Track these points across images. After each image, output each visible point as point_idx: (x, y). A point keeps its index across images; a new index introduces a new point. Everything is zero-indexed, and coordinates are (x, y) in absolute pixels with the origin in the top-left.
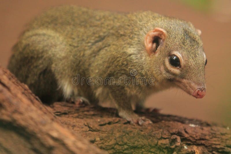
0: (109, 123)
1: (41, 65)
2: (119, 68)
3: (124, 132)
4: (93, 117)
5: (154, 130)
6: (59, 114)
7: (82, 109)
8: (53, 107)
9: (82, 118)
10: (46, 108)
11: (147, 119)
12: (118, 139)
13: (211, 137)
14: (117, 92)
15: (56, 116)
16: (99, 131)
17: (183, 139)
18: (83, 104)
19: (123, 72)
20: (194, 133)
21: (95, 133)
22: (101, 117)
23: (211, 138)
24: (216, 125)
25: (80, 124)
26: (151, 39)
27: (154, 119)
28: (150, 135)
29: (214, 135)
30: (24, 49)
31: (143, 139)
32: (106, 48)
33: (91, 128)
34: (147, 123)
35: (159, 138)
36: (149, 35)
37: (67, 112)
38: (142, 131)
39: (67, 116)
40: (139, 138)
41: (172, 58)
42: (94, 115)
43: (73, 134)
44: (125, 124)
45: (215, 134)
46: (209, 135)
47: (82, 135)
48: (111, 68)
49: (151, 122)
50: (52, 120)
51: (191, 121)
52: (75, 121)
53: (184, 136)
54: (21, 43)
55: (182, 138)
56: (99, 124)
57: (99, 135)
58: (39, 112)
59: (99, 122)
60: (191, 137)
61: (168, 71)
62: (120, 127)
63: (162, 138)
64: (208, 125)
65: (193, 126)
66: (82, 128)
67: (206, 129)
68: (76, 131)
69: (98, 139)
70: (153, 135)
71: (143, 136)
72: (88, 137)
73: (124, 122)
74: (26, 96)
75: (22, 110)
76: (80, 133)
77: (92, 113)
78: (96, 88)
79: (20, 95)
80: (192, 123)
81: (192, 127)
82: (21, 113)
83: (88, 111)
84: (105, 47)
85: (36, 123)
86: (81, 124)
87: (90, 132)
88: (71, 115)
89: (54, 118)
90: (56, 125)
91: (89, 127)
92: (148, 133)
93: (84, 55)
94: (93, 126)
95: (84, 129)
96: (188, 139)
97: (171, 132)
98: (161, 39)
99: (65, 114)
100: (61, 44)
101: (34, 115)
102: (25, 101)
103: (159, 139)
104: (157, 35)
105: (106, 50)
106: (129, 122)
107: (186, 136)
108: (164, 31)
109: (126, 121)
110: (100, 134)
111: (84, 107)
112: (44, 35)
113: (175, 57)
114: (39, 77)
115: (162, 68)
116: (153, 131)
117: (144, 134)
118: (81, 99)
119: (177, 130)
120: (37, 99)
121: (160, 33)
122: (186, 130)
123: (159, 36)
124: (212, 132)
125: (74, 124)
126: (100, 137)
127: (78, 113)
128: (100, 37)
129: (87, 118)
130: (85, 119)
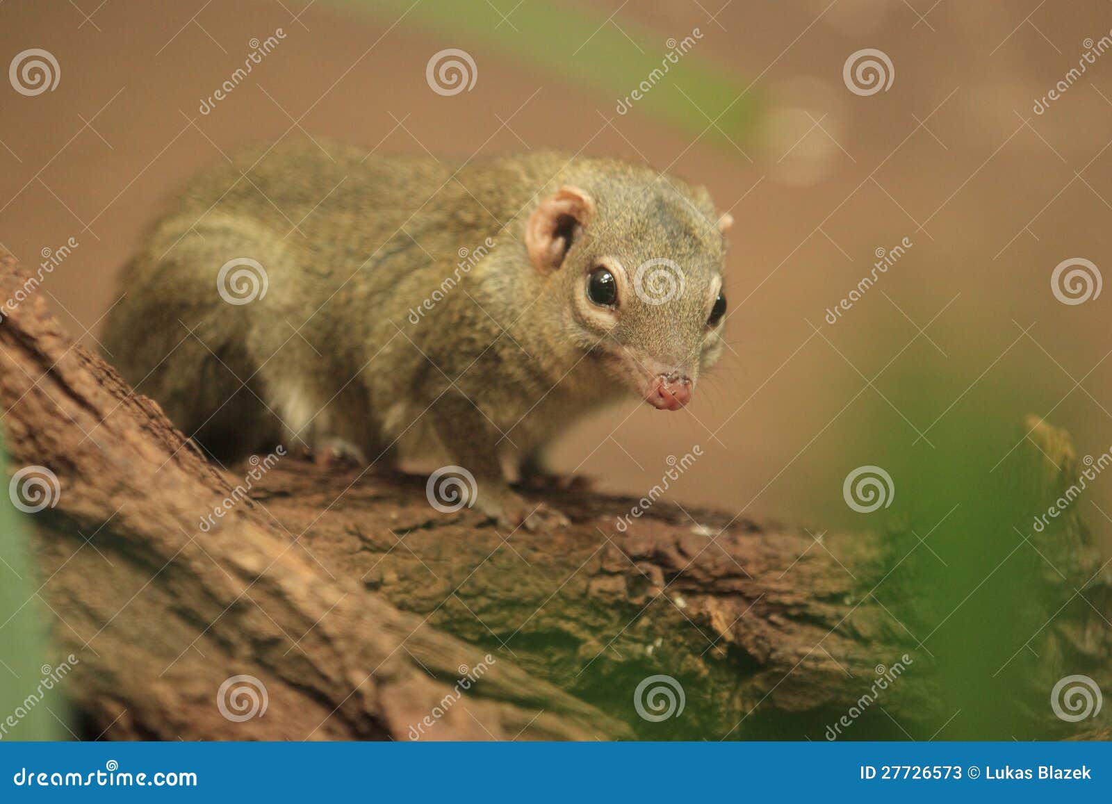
0: (429, 525)
1: (209, 330)
2: (453, 337)
3: (477, 553)
4: (377, 506)
5: (576, 545)
6: (261, 495)
7: (337, 480)
8: (243, 474)
9: (339, 509)
10: (219, 477)
11: (553, 512)
12: (456, 578)
13: (763, 567)
14: (456, 421)
15: (253, 502)
16: (395, 550)
17: (674, 577)
18: (343, 464)
19: (464, 348)
20: (708, 556)
21: (382, 557)
22: (403, 503)
23: (763, 572)
24: (778, 527)
25: (332, 528)
26: (550, 223)
27: (575, 511)
28: (565, 565)
29: (773, 563)
30: (157, 277)
31: (541, 578)
32: (419, 273)
33: (369, 541)
34: (552, 523)
35: (592, 571)
36: (542, 211)
37: (288, 489)
38: (535, 549)
39: (289, 501)
40: (527, 573)
41: (598, 278)
42: (377, 499)
43: (309, 562)
44: (481, 525)
45: (776, 557)
46: (758, 562)
47: (339, 566)
48: (430, 338)
49: (564, 521)
50: (240, 513)
51: (699, 515)
52: (315, 517)
53: (674, 567)
54: (146, 256)
55: (669, 571)
56: (395, 527)
57: (394, 565)
58: (198, 488)
59: (395, 522)
60: (698, 567)
61: (583, 323)
62: (464, 536)
63: (603, 573)
64: (753, 529)
65: (703, 531)
66: (340, 541)
67: (748, 544)
68: (320, 552)
69: (391, 577)
70: (572, 562)
71: (539, 565)
72: (359, 570)
73: (476, 521)
74: (155, 435)
75: (141, 482)
76: (332, 556)
77: (370, 491)
78: (386, 406)
79: (133, 435)
80: (700, 523)
81: (700, 538)
82: (137, 494)
83: (358, 485)
84: (416, 268)
85: (186, 523)
86: (337, 528)
87: (366, 554)
88: (301, 500)
89: (246, 508)
90: (251, 532)
91: (363, 539)
92: (556, 557)
93: (349, 301)
94: (377, 536)
95: (344, 546)
96: (688, 575)
97: (634, 552)
98: (579, 224)
99: (282, 494)
100: (281, 263)
101: (181, 500)
102: (151, 450)
103: (593, 576)
104: (567, 211)
105: (419, 279)
106: (492, 522)
107: (683, 564)
108: (587, 198)
109: (483, 519)
110: (399, 560)
111: (345, 472)
112: (226, 232)
113: (607, 276)
114: (202, 371)
115: (567, 313)
116: (572, 550)
117: (544, 558)
118: (336, 447)
119: (651, 547)
120: (190, 448)
121: (577, 205)
122: (682, 546)
123: (575, 215)
124: (767, 550)
125: (314, 528)
126: (397, 572)
127: (324, 492)
128: (400, 238)
129: (356, 507)
130: (348, 511)
